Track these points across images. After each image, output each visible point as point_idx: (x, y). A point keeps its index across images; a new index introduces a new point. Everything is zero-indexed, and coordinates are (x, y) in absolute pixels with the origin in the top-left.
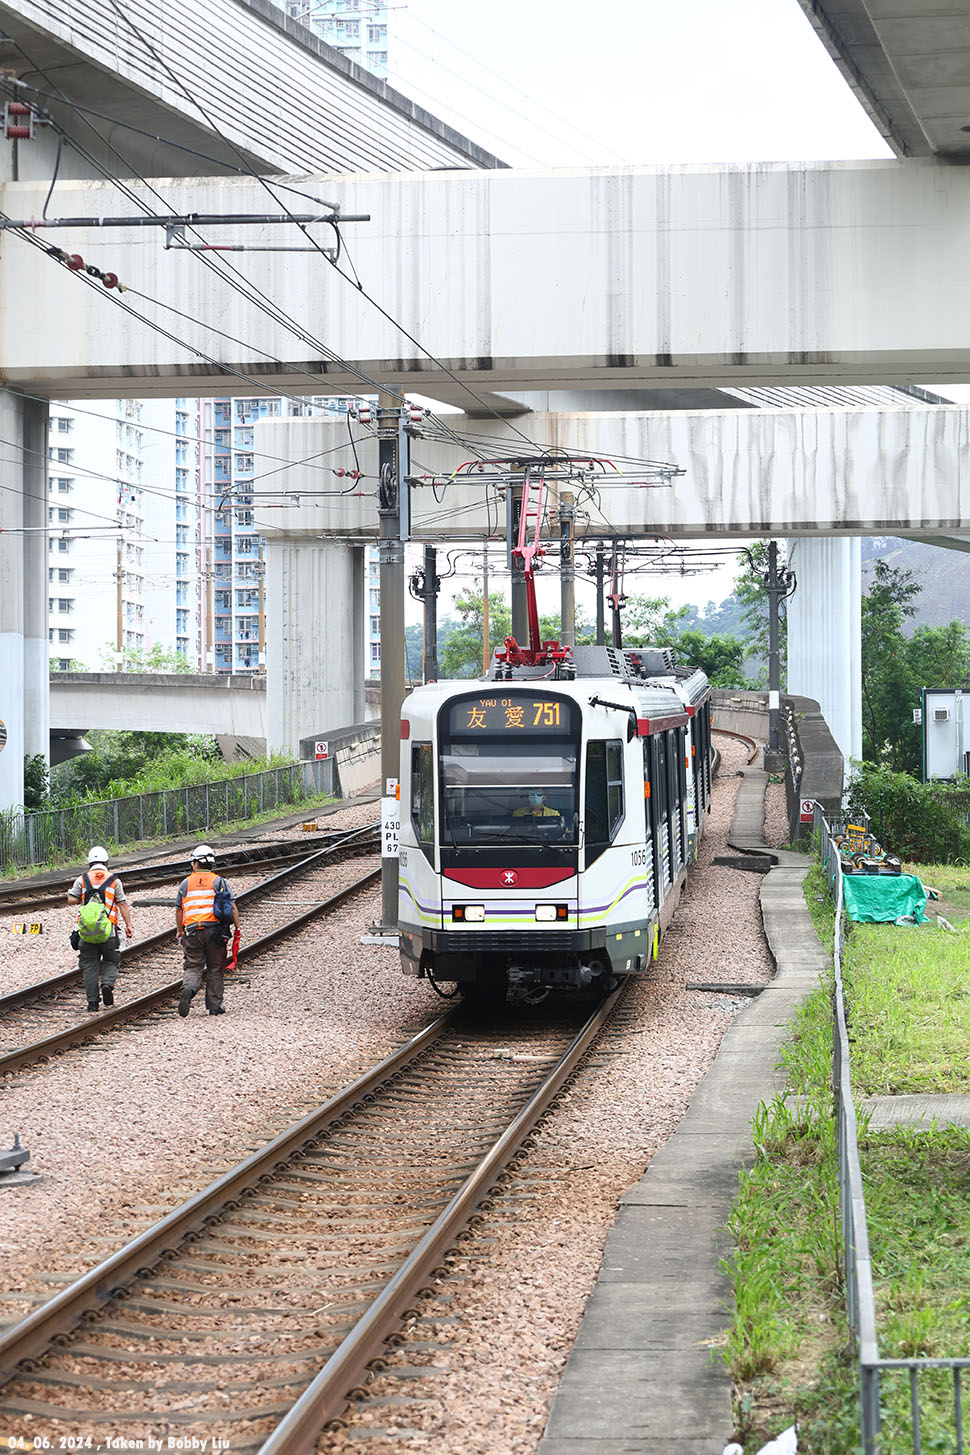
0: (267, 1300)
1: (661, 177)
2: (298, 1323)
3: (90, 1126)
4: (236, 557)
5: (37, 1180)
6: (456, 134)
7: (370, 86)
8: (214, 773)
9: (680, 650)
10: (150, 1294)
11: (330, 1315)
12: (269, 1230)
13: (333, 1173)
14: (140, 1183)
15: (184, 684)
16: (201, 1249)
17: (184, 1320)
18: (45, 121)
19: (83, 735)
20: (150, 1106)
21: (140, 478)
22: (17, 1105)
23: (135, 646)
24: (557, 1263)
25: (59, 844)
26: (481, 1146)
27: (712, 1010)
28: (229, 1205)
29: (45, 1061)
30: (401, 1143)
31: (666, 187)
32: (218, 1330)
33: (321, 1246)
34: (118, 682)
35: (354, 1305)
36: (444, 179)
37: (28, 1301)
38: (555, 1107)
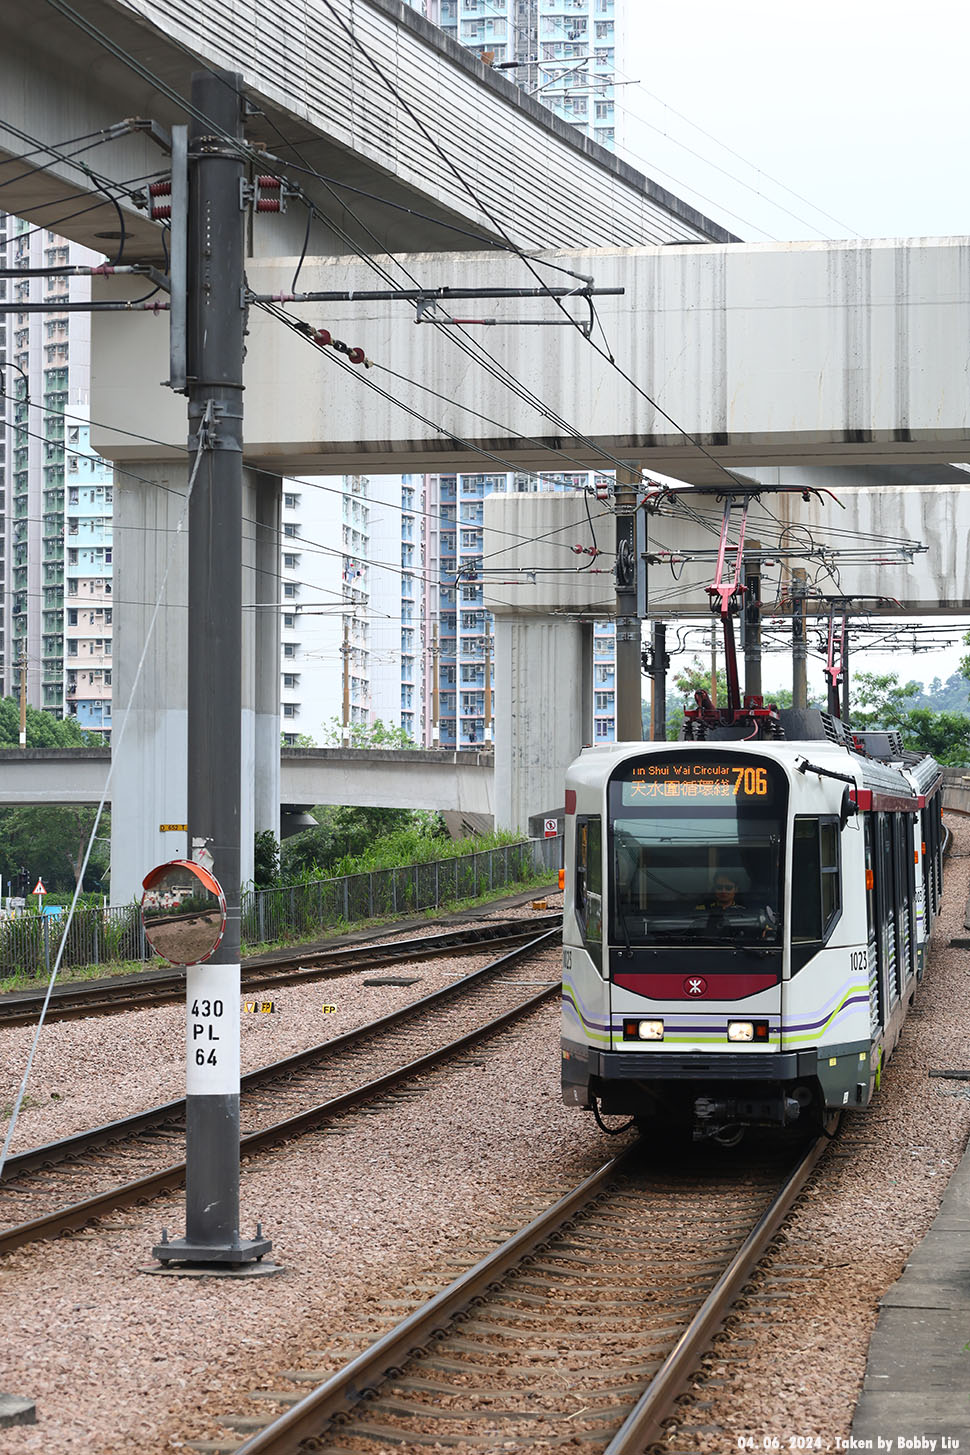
0: (520, 1403)
1: (899, 251)
2: (553, 1429)
3: (331, 1214)
4: (460, 633)
5: (279, 1272)
6: (688, 209)
7: (604, 161)
8: (444, 850)
9: (909, 728)
10: (400, 1395)
11: (585, 1420)
12: (518, 1327)
13: (579, 1268)
14: (384, 1276)
15: (408, 760)
16: (449, 1347)
17: (436, 1423)
18: (296, 194)
19: (308, 810)
20: (390, 1194)
21: (365, 554)
22: (255, 1191)
23: (359, 721)
24: (819, 1369)
25: (289, 921)
26: (730, 1240)
27: (957, 1099)
28: (476, 1300)
29: (282, 1145)
30: (647, 1235)
31: (905, 260)
32: (470, 1434)
33: (571, 1345)
34: (345, 757)
35: (609, 1410)
36: (680, 253)
37: (275, 1400)
38: (803, 1200)
